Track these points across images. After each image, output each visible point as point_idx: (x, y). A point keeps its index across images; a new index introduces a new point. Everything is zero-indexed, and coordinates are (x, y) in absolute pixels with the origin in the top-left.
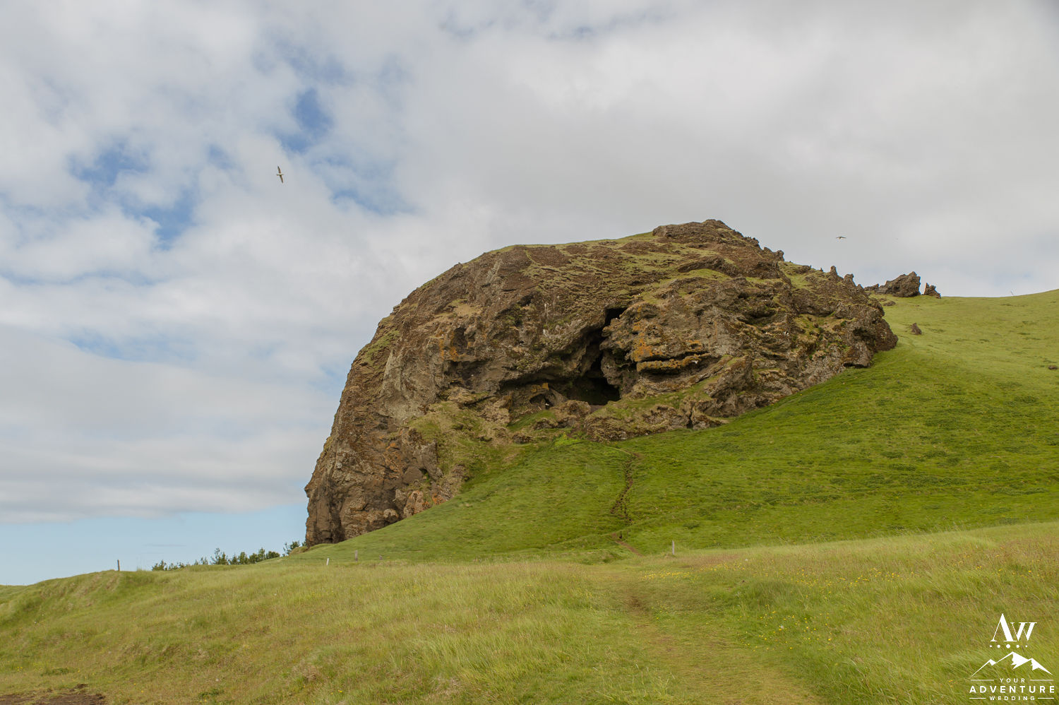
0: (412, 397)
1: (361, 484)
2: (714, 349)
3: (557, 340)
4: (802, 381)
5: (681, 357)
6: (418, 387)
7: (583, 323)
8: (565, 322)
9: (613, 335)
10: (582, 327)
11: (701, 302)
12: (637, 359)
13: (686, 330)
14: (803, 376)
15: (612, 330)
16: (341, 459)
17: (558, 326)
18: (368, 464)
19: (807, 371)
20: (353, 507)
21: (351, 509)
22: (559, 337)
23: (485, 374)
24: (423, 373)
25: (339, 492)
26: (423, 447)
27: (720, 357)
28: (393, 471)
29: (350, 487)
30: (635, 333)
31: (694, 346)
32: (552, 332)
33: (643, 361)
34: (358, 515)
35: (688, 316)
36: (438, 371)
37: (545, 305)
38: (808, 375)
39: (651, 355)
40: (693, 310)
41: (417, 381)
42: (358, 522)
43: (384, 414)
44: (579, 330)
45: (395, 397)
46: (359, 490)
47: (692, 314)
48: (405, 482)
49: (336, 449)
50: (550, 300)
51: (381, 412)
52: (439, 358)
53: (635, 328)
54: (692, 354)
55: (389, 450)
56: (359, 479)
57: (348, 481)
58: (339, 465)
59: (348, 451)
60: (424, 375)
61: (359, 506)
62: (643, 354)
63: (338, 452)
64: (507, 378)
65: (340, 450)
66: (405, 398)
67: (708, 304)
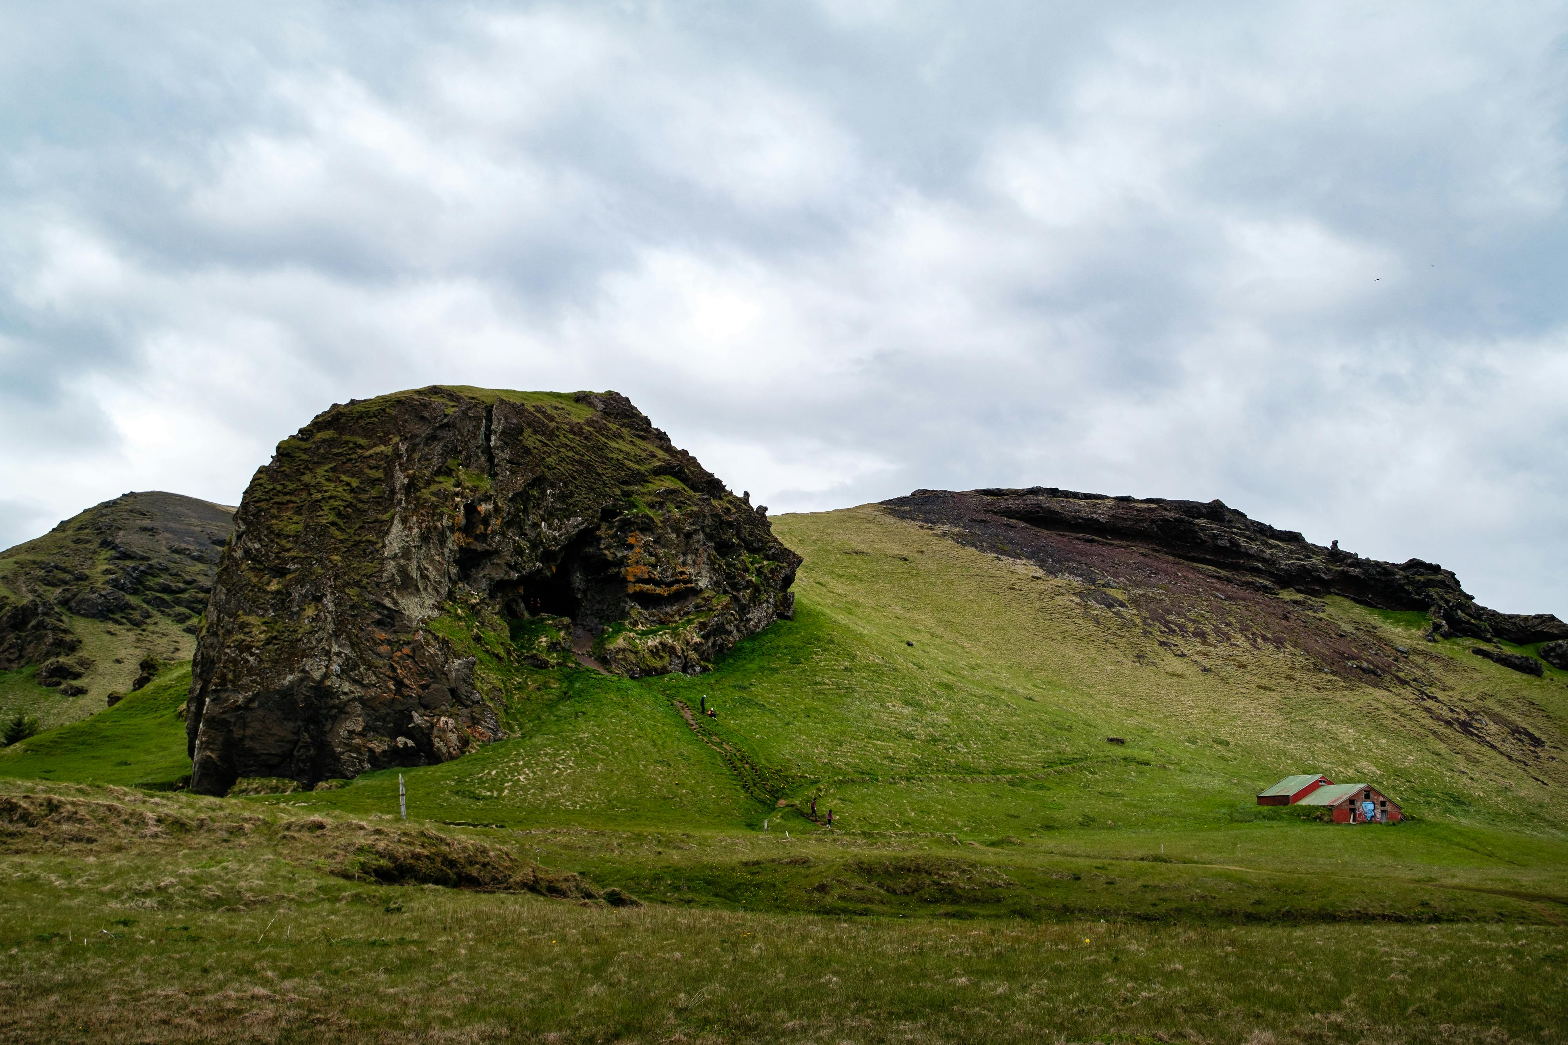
0: (425, 589)
1: (361, 700)
2: (696, 581)
3: (554, 538)
4: (744, 626)
5: (669, 585)
6: (431, 577)
7: (582, 523)
8: (565, 517)
9: (603, 542)
10: (582, 527)
11: (693, 524)
12: (631, 578)
13: (673, 552)
14: (746, 620)
15: (603, 536)
16: (340, 661)
17: (556, 521)
18: (370, 673)
19: (750, 616)
20: (351, 729)
21: (349, 732)
22: (557, 534)
23: (483, 569)
24: (437, 558)
25: (334, 707)
26: (457, 662)
27: (701, 590)
28: (407, 686)
29: (349, 701)
30: (631, 547)
31: (682, 573)
32: (550, 526)
33: (636, 582)
34: (357, 741)
35: (678, 536)
36: (451, 560)
37: (548, 492)
38: (751, 619)
39: (646, 576)
40: (685, 531)
41: (431, 568)
42: (357, 749)
43: (391, 606)
44: (577, 530)
45: (406, 584)
46: (358, 707)
47: (682, 536)
48: (423, 702)
49: (330, 645)
50: (553, 486)
51: (387, 602)
52: (454, 541)
53: (631, 540)
54: (677, 581)
55: (400, 657)
56: (359, 692)
57: (345, 694)
58: (335, 667)
59: (347, 651)
60: (439, 561)
61: (359, 729)
62: (639, 574)
63: (333, 650)
64: (506, 578)
65: (335, 649)
66: (418, 590)
67: (698, 528)
